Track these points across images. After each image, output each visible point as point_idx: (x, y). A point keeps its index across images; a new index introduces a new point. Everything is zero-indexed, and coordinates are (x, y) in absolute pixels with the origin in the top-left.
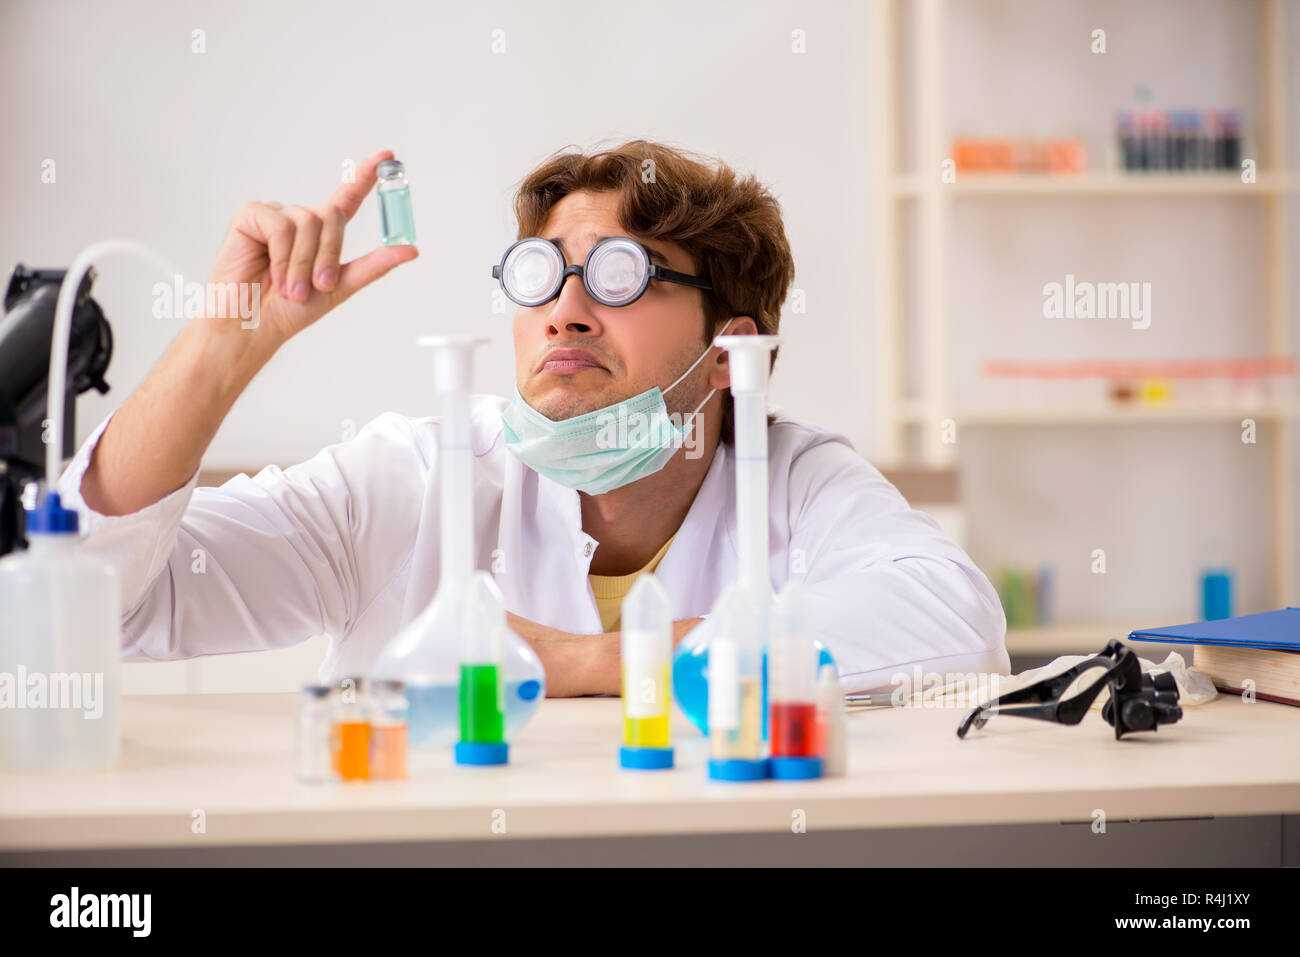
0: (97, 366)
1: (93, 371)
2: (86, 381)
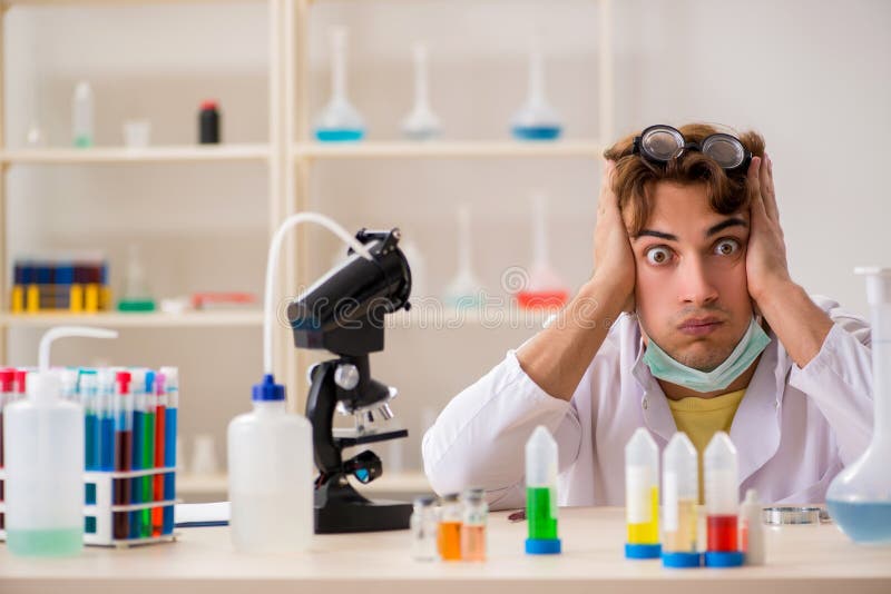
0: (404, 292)
1: (401, 295)
2: (399, 302)
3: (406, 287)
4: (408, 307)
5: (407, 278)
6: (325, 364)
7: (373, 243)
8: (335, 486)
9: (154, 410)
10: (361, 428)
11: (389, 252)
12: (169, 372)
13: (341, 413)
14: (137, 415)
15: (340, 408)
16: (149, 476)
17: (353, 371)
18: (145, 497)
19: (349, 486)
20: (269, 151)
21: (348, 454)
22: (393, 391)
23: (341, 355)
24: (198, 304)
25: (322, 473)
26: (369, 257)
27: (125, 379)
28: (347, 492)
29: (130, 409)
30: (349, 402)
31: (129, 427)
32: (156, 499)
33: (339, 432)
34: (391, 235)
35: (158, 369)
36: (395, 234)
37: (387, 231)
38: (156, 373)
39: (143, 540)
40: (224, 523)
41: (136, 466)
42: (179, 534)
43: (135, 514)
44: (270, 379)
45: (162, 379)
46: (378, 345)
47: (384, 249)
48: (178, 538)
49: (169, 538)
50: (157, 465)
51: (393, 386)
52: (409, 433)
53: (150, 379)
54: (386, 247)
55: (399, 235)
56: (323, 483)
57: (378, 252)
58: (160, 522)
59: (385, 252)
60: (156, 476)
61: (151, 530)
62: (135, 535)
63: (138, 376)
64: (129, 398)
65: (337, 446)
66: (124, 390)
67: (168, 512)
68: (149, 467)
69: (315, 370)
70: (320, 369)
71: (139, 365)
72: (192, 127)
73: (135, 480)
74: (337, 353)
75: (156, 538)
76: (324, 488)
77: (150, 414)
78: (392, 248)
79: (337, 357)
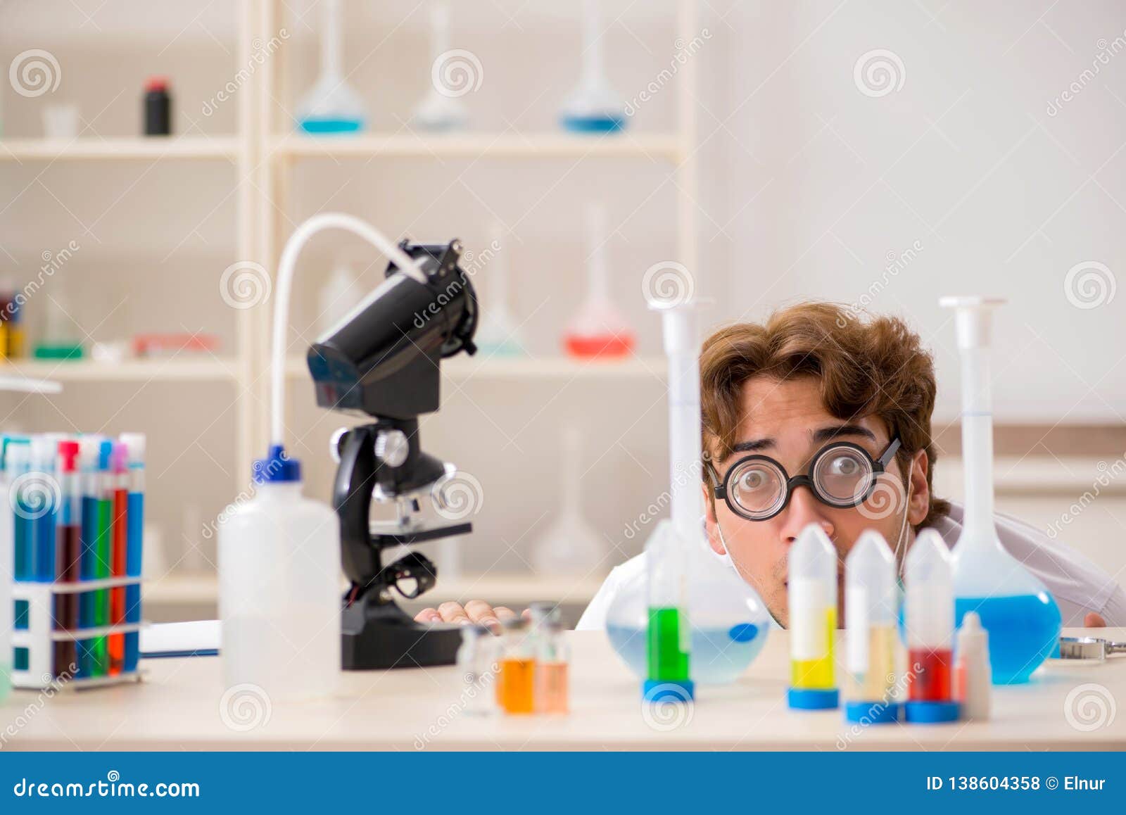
0: (466, 329)
1: (462, 334)
2: (459, 343)
3: (470, 321)
4: (471, 350)
5: (471, 309)
6: (359, 430)
7: (423, 260)
8: (375, 603)
9: (112, 495)
10: (406, 521)
11: (448, 272)
12: (132, 442)
13: (379, 500)
14: (87, 503)
15: (378, 493)
16: (106, 590)
17: (398, 438)
18: (99, 619)
19: (392, 603)
20: (237, 146)
21: (390, 556)
22: (450, 469)
23: (379, 416)
24: (141, 349)
25: (354, 584)
26: (420, 277)
27: (71, 451)
28: (391, 612)
29: (76, 493)
30: (392, 483)
31: (76, 520)
32: (114, 621)
33: (378, 526)
34: (450, 248)
35: (117, 436)
36: (455, 247)
37: (444, 242)
38: (115, 444)
39: (95, 680)
40: (213, 653)
41: (86, 575)
42: (146, 671)
43: (86, 643)
44: (278, 451)
45: (123, 450)
46: (431, 403)
47: (441, 267)
48: (145, 678)
49: (131, 677)
50: (116, 573)
51: (449, 461)
52: (475, 527)
53: (106, 450)
54: (444, 265)
55: (460, 248)
56: (358, 598)
57: (433, 272)
58: (119, 654)
59: (443, 272)
60: (115, 589)
61: (107, 664)
62: (83, 674)
63: (90, 446)
64: (76, 478)
65: (376, 546)
66: (70, 465)
67: (131, 640)
68: (104, 575)
69: (344, 439)
70: (352, 437)
71: (89, 431)
72: (134, 113)
73: (85, 596)
74: (372, 414)
75: (115, 678)
76: (359, 606)
77: (106, 502)
78: (451, 267)
79: (373, 420)
